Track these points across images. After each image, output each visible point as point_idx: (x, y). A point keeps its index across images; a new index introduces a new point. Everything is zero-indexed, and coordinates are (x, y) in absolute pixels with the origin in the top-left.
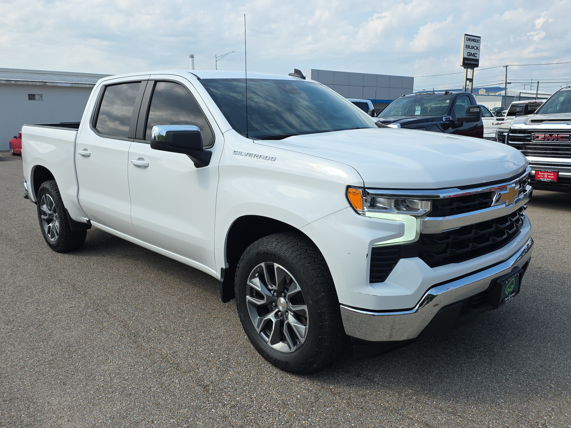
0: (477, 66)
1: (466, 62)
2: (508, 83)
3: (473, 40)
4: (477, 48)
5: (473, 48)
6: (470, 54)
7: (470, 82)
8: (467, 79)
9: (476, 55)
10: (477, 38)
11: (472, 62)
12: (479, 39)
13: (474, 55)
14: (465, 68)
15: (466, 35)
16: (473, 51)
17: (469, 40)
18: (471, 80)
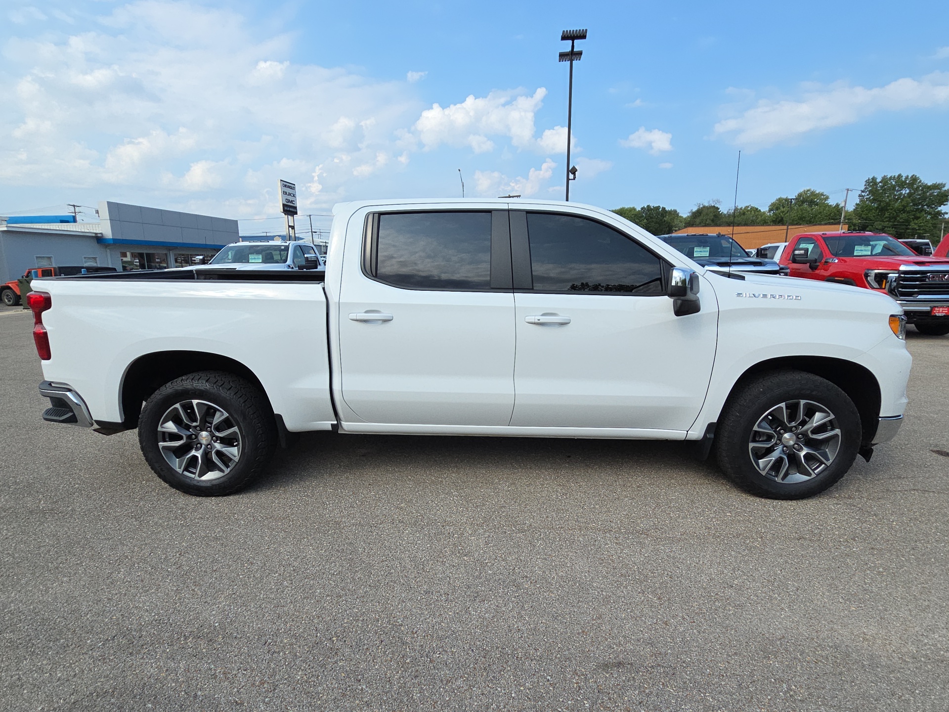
0: (296, 213)
1: (286, 208)
2: (314, 232)
3: (289, 187)
4: (294, 196)
5: (290, 194)
6: (289, 201)
7: (292, 229)
8: (289, 226)
9: (293, 202)
10: (292, 186)
11: (291, 209)
12: (294, 186)
13: (292, 202)
14: (285, 214)
15: (281, 180)
16: (290, 198)
17: (285, 186)
18: (293, 227)
